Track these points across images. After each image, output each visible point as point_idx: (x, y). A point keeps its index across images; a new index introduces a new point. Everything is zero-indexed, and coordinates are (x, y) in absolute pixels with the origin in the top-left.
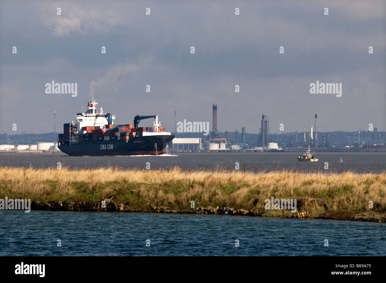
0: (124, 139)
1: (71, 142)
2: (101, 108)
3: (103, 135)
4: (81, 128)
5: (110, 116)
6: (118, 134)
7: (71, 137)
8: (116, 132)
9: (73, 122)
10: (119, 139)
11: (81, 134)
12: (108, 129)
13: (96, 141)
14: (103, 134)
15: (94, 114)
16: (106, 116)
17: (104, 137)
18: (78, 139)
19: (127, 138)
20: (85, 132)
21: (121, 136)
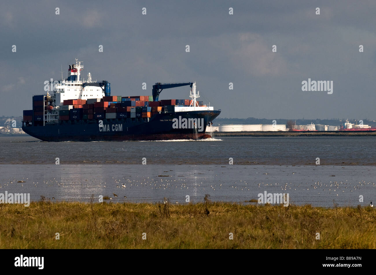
0: (143, 116)
1: (46, 122)
2: (89, 73)
3: (105, 111)
4: (62, 101)
5: (108, 84)
6: (132, 110)
7: (46, 113)
8: (127, 107)
9: (48, 94)
10: (133, 116)
11: (64, 110)
12: (111, 102)
13: (91, 120)
14: (105, 109)
15: (78, 82)
16: (100, 85)
17: (106, 114)
18: (58, 117)
19: (148, 115)
20: (71, 107)
21: (136, 113)
